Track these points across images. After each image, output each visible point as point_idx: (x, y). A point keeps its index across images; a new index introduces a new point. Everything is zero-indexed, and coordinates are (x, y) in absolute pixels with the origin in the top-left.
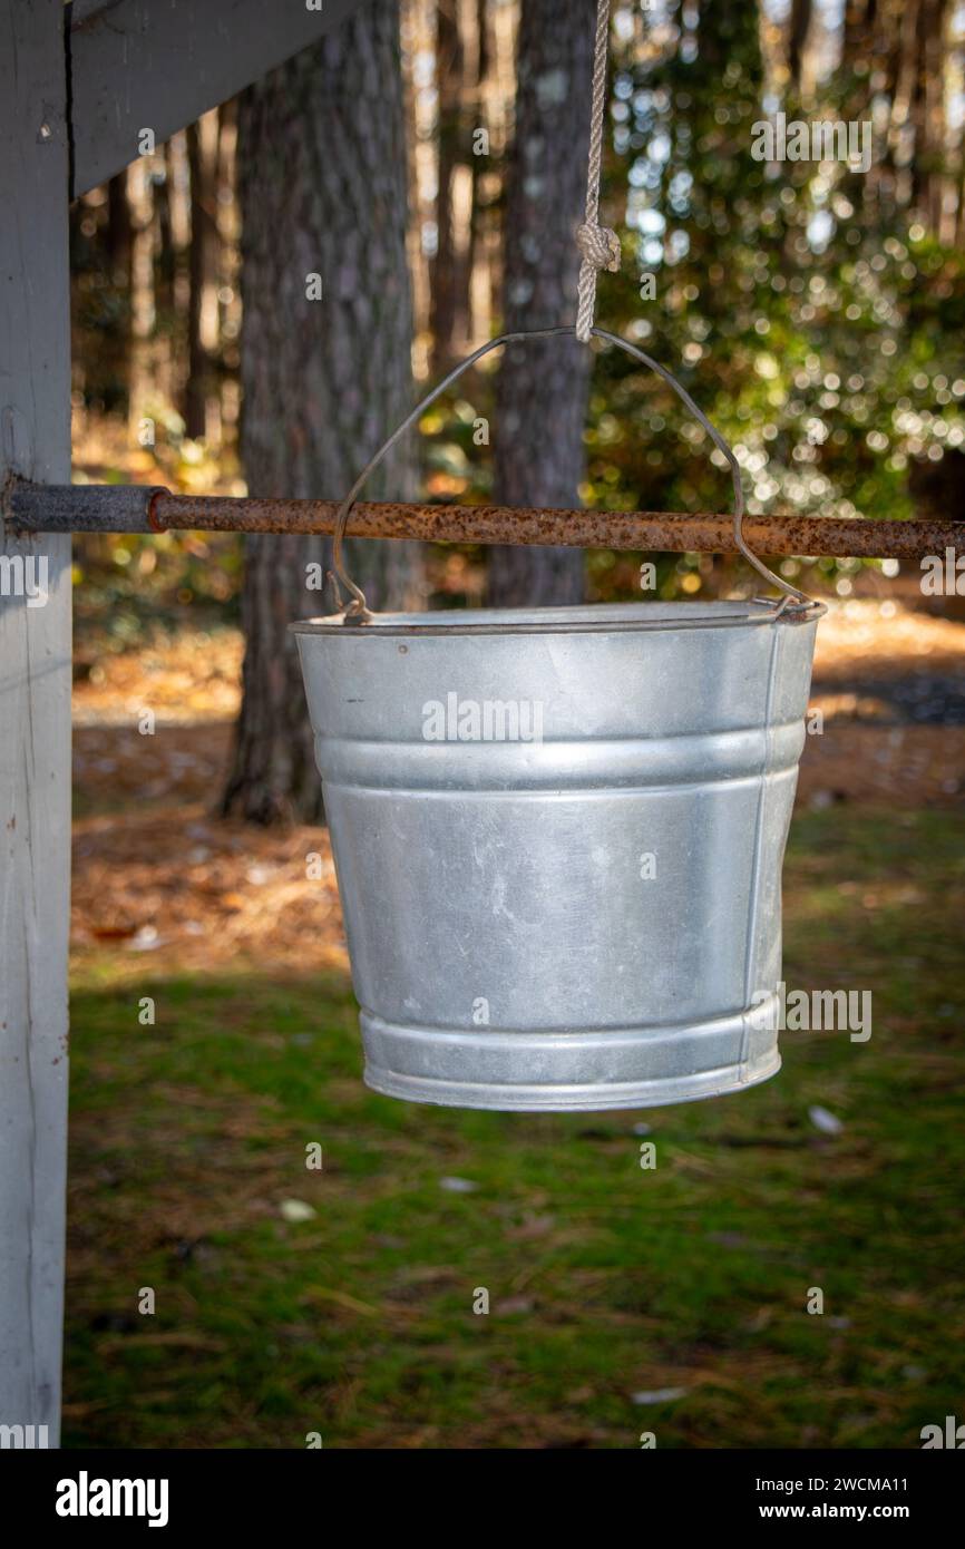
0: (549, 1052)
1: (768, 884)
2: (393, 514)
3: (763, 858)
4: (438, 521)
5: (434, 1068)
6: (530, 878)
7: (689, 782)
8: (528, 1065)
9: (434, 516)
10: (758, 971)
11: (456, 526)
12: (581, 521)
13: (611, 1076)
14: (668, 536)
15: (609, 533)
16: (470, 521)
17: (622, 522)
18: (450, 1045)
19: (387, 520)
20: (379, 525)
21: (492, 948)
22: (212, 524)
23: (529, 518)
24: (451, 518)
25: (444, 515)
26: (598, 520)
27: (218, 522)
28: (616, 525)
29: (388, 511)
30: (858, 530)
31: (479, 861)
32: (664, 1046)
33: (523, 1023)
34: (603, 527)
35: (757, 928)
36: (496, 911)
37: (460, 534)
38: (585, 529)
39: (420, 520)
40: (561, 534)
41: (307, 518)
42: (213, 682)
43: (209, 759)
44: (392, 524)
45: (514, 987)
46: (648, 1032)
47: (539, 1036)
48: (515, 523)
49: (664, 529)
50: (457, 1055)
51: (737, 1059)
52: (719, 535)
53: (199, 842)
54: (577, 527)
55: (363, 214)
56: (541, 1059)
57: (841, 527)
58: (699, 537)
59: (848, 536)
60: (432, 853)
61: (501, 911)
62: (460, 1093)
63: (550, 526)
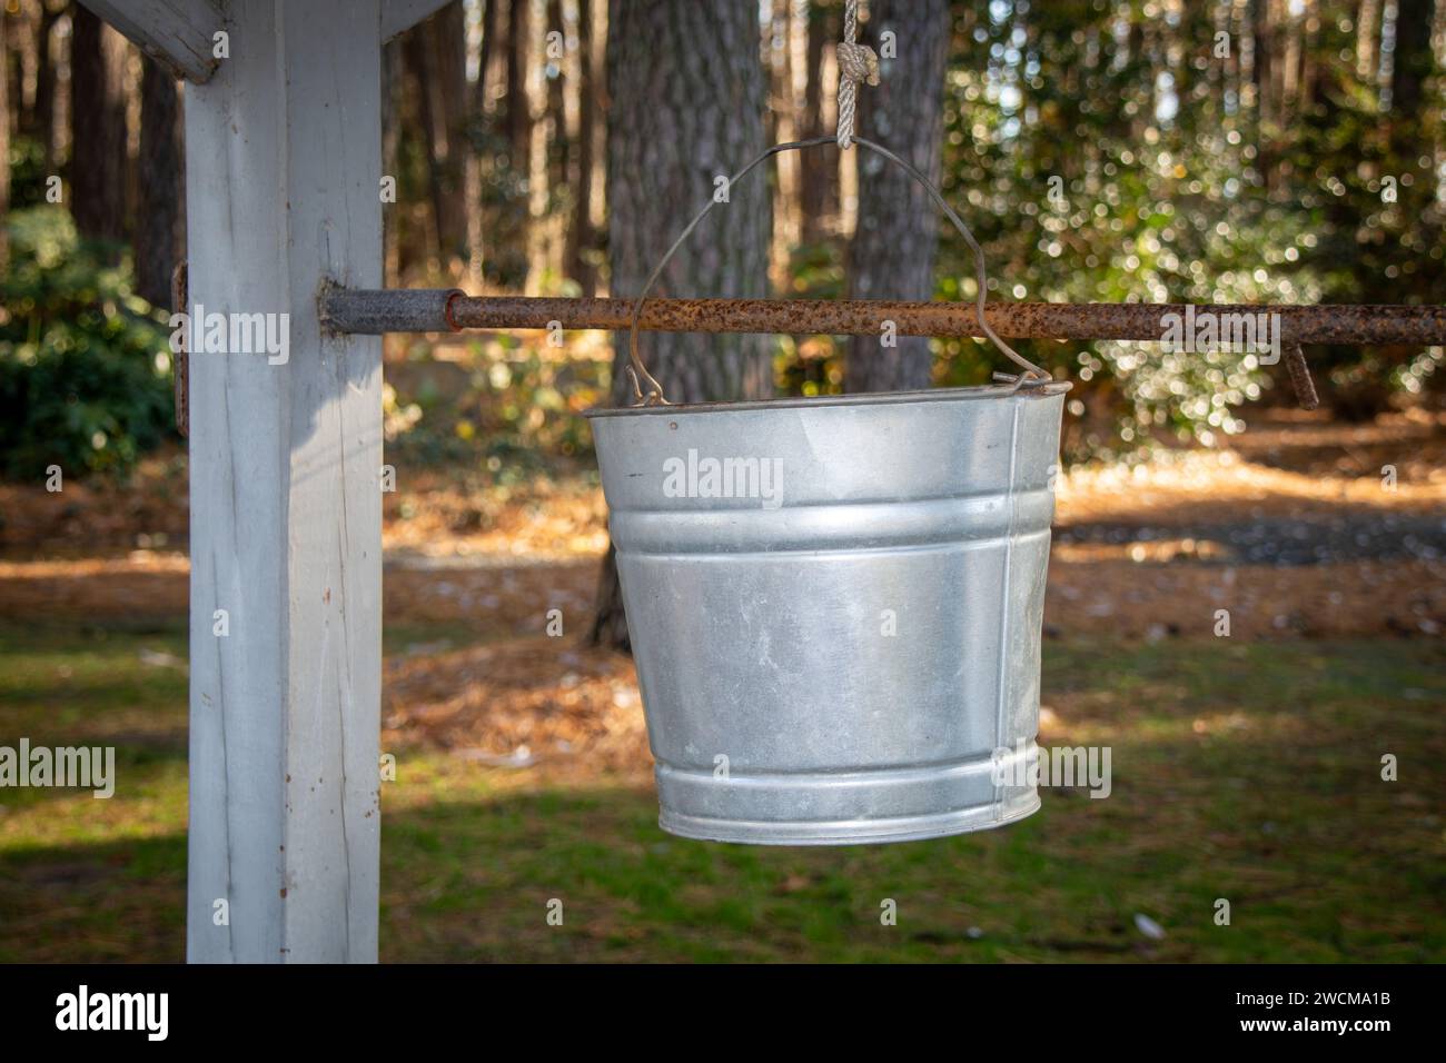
0: (814, 792)
1: (1016, 637)
2: (661, 308)
3: (1010, 613)
4: (700, 313)
5: (712, 807)
6: (791, 631)
7: (936, 542)
8: (795, 804)
9: (697, 308)
10: (1009, 717)
11: (717, 317)
12: (827, 310)
13: (871, 813)
14: (904, 322)
15: (853, 321)
16: (729, 312)
17: (864, 310)
18: (725, 787)
19: (656, 313)
20: (649, 318)
21: (760, 696)
22: (502, 321)
23: (781, 309)
24: (712, 310)
25: (705, 307)
26: (842, 308)
27: (507, 319)
28: (858, 313)
29: (656, 305)
30: (1074, 312)
31: (746, 617)
32: (920, 785)
33: (790, 765)
34: (847, 315)
35: (1007, 678)
36: (762, 662)
37: (720, 324)
38: (831, 317)
39: (685, 313)
40: (809, 322)
41: (585, 313)
42: (593, 526)
43: (584, 595)
44: (660, 317)
45: (779, 732)
46: (904, 772)
47: (805, 777)
48: (768, 313)
49: (901, 316)
50: (731, 796)
51: (991, 798)
52: (950, 319)
53: (569, 669)
54: (824, 315)
55: (721, 90)
56: (806, 798)
57: (1059, 311)
58: (933, 323)
59: (1065, 318)
60: (704, 610)
61: (766, 662)
62: (736, 830)
63: (800, 315)
